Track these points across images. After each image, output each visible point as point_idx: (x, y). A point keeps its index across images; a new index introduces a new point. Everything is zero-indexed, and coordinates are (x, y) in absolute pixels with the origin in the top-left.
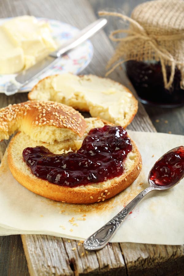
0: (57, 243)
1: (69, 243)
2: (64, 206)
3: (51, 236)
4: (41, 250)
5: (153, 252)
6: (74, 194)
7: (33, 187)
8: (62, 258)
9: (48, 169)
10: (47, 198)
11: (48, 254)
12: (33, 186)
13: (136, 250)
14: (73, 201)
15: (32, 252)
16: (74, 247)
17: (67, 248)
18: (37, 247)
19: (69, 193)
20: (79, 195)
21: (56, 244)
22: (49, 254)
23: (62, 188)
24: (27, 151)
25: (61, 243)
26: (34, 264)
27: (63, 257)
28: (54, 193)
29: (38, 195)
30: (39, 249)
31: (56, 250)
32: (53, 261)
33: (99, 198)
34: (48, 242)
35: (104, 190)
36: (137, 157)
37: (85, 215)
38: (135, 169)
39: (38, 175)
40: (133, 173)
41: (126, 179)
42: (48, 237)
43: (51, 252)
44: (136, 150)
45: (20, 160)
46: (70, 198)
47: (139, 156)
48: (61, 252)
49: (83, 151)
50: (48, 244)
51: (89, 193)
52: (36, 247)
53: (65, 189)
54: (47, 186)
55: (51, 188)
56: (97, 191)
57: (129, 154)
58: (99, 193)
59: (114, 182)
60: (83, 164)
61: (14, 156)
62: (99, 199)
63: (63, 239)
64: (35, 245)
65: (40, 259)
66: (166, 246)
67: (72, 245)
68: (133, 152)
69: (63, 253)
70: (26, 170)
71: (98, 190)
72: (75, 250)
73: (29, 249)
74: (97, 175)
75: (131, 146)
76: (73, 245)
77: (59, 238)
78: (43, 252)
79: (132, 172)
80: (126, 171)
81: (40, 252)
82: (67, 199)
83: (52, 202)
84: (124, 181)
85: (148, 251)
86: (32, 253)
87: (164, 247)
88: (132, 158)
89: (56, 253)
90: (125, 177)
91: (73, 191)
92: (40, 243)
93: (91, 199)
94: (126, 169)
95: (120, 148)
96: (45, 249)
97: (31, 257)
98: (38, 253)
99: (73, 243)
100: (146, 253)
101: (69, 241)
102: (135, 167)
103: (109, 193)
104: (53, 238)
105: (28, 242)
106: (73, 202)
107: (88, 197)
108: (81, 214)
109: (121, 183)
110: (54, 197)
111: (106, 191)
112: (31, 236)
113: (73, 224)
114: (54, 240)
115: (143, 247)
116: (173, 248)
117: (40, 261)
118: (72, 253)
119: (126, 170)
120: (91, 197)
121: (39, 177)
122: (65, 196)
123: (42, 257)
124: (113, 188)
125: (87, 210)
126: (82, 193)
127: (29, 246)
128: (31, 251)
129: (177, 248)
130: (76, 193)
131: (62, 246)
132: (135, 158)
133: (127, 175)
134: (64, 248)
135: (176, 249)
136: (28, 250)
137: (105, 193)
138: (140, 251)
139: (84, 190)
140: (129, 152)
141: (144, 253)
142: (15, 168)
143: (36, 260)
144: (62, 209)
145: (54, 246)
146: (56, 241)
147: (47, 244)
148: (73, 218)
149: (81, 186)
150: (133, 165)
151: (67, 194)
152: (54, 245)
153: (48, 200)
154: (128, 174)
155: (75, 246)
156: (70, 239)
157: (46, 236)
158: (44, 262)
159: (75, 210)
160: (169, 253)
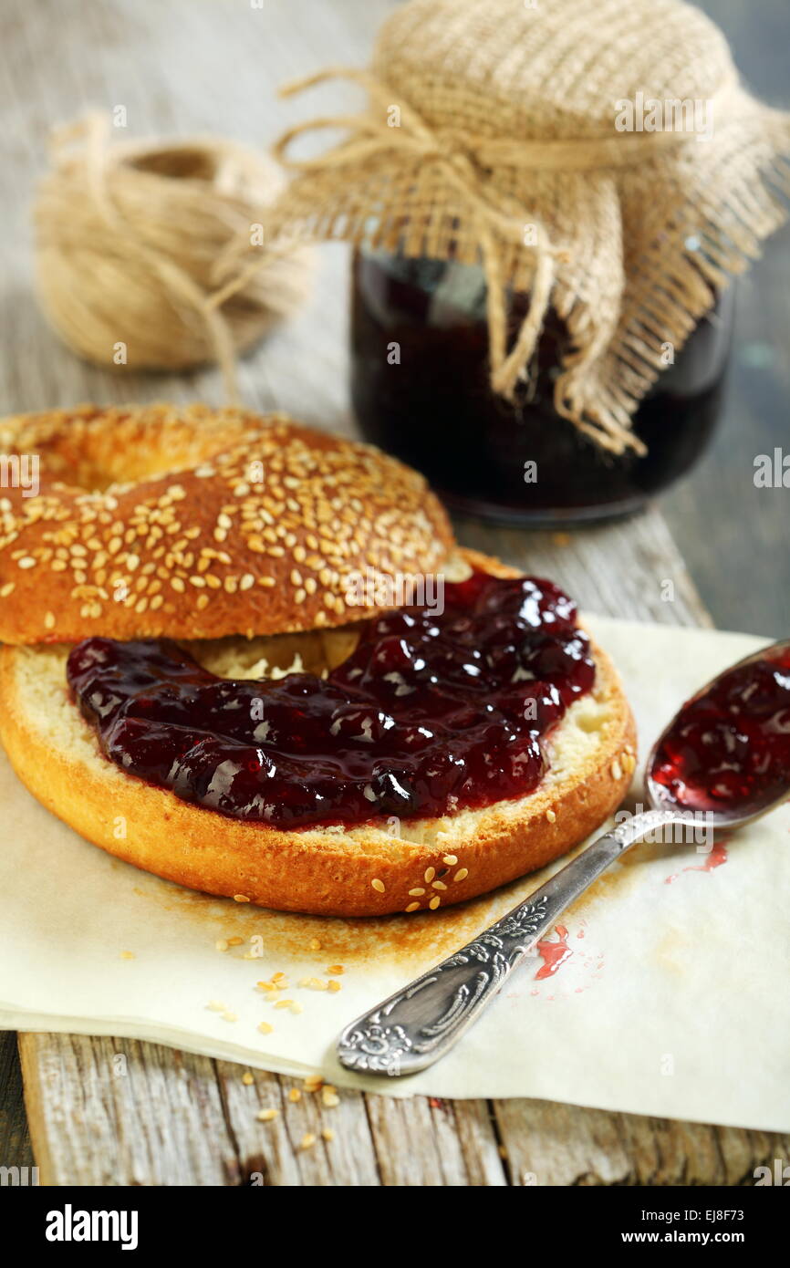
0: (188, 1084)
1: (246, 1085)
2: (243, 918)
3: (163, 1047)
4: (106, 1107)
5: (653, 1157)
6: (291, 862)
7: (102, 819)
8: (204, 1152)
9: (177, 736)
10: (164, 878)
11: (138, 1127)
12: (100, 812)
13: (571, 1142)
14: (285, 897)
15: (63, 1114)
16: (268, 1106)
17: (236, 1109)
18: (87, 1091)
19: (269, 856)
20: (316, 868)
21: (182, 1087)
22: (144, 1128)
23: (234, 830)
24: (90, 652)
25: (206, 1085)
26: (66, 1170)
27: (211, 1147)
28: (198, 852)
29: (124, 860)
30: (95, 1103)
31: (179, 1116)
32: (157, 1163)
33: (412, 892)
34: (147, 1075)
35: (442, 856)
36: (615, 723)
37: (340, 967)
38: (599, 771)
39: (128, 759)
40: (588, 791)
41: (551, 815)
42: (147, 1051)
43: (155, 1119)
44: (614, 690)
45: (52, 694)
46: (272, 882)
47: (625, 717)
48: (205, 1126)
49: (356, 672)
50: (145, 1085)
51: (364, 864)
52: (84, 1092)
53: (250, 832)
54: (167, 818)
55: (184, 827)
56: (405, 856)
57: (576, 704)
58: (416, 866)
59: (491, 823)
60: (352, 728)
61: (27, 675)
62: (414, 899)
63: (220, 1066)
64: (81, 1083)
65: (95, 1149)
66: (716, 1132)
67: (259, 1097)
68: (599, 699)
69: (212, 1129)
70: (73, 739)
71: (413, 853)
72: (270, 1120)
73: (51, 1100)
74: (411, 780)
75: (592, 669)
76: (266, 1097)
77: (201, 1057)
78: (117, 1118)
79: (582, 787)
80: (554, 777)
81: (101, 1118)
82: (260, 887)
83: (186, 899)
84: (539, 822)
85: (631, 1148)
86: (59, 1117)
87: (708, 1138)
88: (587, 726)
89: (180, 1126)
90: (549, 803)
91: (292, 843)
92: (106, 1078)
93: (372, 894)
94: (555, 768)
95: (535, 674)
96: (127, 1105)
97: (53, 1137)
98: (88, 1124)
99: (266, 1089)
100: (621, 1156)
101: (248, 1079)
102: (602, 762)
103: (463, 873)
104: (172, 1059)
105: (46, 1071)
106: (288, 903)
107: (358, 882)
108: (320, 961)
109: (527, 830)
110: (195, 873)
111: (451, 860)
112: (66, 1040)
113: (274, 1003)
114: (177, 1069)
115: (605, 1127)
116: (752, 1145)
117: (96, 1158)
118: (258, 1132)
119: (555, 773)
120: (377, 884)
121: (132, 772)
122: (250, 869)
123: (109, 1142)
124: (487, 848)
125: (352, 946)
126: (333, 858)
127: (50, 1087)
128: (55, 1109)
129: (773, 1145)
130: (305, 859)
131: (209, 1099)
132: (605, 726)
133: (557, 797)
134: (218, 1106)
135: (767, 1149)
136: (42, 1107)
137: (443, 872)
138: (591, 1145)
139: (341, 846)
140: (577, 696)
141: (608, 1154)
142: (23, 729)
143: (79, 1153)
144: (232, 933)
145: (170, 1097)
146: (183, 1072)
147: (137, 1087)
148: (280, 975)
149: (332, 829)
150: (593, 752)
151: (262, 861)
152: (172, 1091)
153: (169, 887)
154: (565, 791)
155: (273, 1100)
156: (251, 1069)
157: (139, 1044)
158: (114, 1163)
159: (291, 943)
160: (731, 1166)
